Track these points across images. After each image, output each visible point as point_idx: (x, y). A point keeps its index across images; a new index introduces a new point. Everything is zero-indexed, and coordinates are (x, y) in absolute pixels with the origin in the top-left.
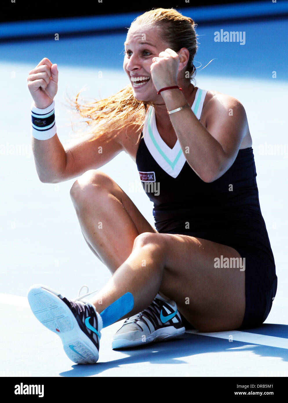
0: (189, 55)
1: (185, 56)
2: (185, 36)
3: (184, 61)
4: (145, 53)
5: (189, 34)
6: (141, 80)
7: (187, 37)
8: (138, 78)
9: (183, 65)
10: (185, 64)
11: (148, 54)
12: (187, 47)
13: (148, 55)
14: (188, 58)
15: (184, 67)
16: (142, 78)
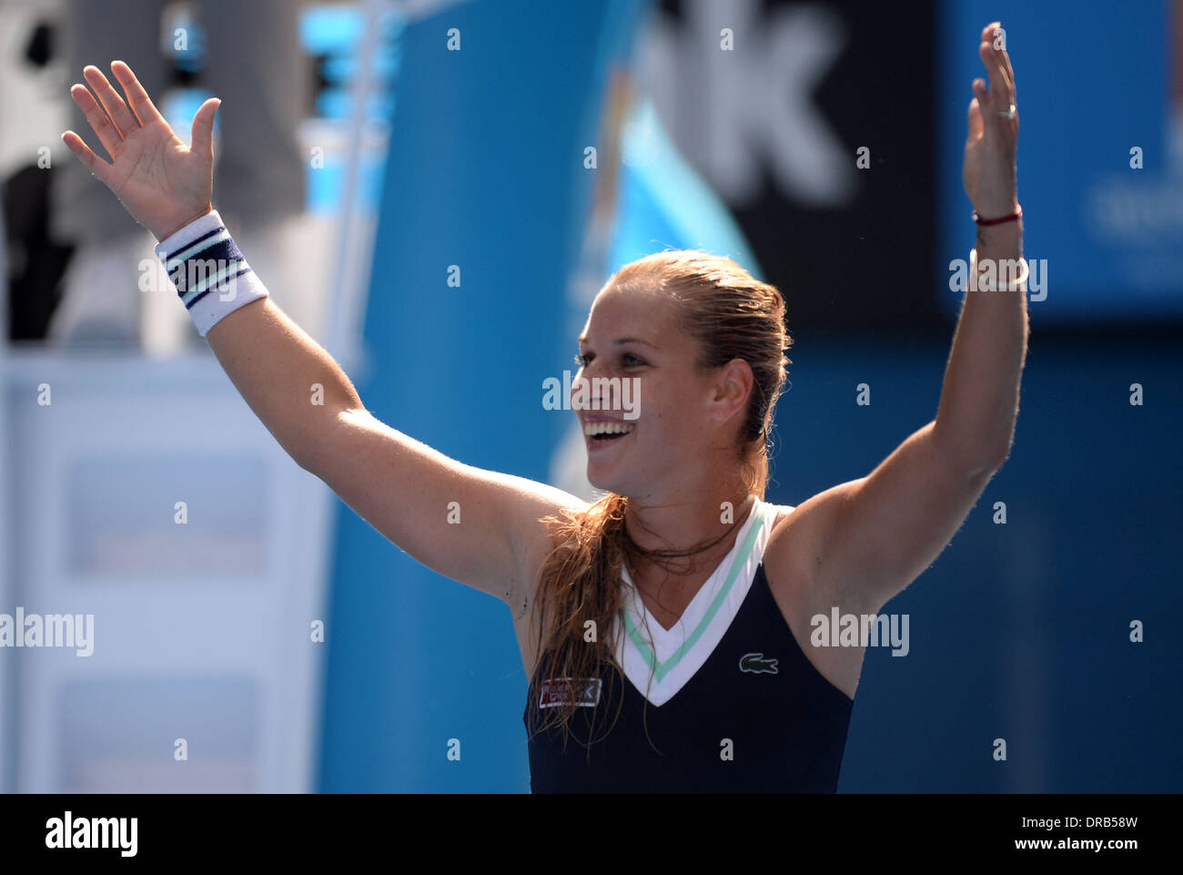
0: (751, 383)
1: (741, 385)
2: (749, 331)
3: (737, 396)
4: (628, 360)
5: (761, 326)
6: (609, 431)
7: (754, 335)
8: (602, 425)
9: (733, 408)
10: (739, 404)
11: (636, 362)
12: (750, 360)
13: (634, 366)
14: (747, 390)
15: (734, 413)
16: (614, 426)
